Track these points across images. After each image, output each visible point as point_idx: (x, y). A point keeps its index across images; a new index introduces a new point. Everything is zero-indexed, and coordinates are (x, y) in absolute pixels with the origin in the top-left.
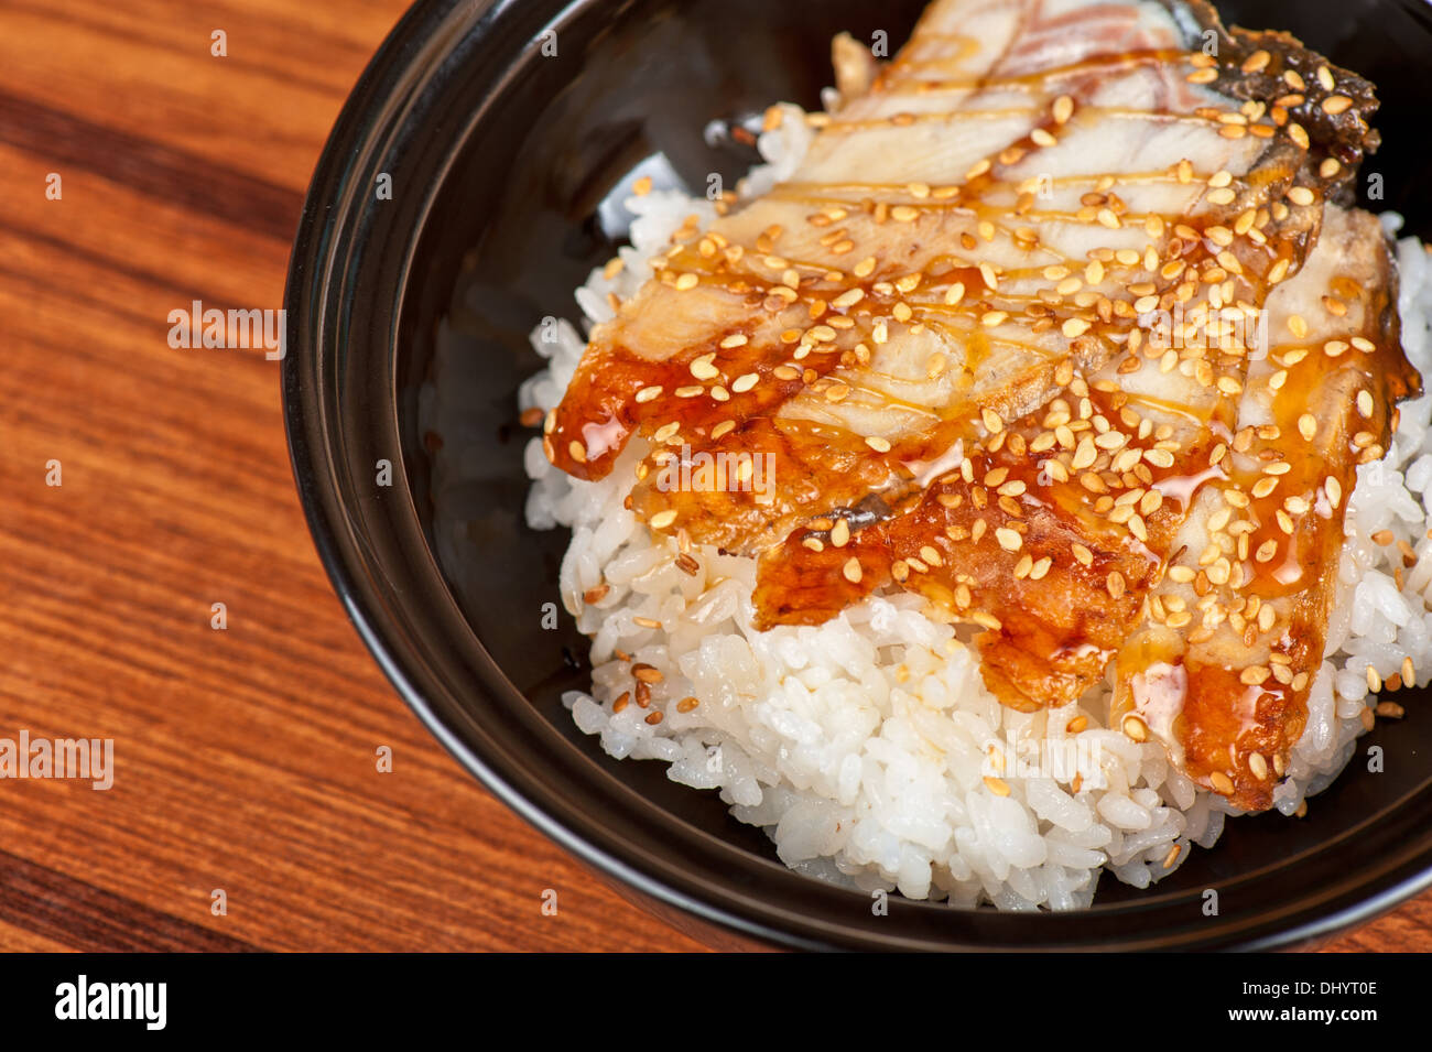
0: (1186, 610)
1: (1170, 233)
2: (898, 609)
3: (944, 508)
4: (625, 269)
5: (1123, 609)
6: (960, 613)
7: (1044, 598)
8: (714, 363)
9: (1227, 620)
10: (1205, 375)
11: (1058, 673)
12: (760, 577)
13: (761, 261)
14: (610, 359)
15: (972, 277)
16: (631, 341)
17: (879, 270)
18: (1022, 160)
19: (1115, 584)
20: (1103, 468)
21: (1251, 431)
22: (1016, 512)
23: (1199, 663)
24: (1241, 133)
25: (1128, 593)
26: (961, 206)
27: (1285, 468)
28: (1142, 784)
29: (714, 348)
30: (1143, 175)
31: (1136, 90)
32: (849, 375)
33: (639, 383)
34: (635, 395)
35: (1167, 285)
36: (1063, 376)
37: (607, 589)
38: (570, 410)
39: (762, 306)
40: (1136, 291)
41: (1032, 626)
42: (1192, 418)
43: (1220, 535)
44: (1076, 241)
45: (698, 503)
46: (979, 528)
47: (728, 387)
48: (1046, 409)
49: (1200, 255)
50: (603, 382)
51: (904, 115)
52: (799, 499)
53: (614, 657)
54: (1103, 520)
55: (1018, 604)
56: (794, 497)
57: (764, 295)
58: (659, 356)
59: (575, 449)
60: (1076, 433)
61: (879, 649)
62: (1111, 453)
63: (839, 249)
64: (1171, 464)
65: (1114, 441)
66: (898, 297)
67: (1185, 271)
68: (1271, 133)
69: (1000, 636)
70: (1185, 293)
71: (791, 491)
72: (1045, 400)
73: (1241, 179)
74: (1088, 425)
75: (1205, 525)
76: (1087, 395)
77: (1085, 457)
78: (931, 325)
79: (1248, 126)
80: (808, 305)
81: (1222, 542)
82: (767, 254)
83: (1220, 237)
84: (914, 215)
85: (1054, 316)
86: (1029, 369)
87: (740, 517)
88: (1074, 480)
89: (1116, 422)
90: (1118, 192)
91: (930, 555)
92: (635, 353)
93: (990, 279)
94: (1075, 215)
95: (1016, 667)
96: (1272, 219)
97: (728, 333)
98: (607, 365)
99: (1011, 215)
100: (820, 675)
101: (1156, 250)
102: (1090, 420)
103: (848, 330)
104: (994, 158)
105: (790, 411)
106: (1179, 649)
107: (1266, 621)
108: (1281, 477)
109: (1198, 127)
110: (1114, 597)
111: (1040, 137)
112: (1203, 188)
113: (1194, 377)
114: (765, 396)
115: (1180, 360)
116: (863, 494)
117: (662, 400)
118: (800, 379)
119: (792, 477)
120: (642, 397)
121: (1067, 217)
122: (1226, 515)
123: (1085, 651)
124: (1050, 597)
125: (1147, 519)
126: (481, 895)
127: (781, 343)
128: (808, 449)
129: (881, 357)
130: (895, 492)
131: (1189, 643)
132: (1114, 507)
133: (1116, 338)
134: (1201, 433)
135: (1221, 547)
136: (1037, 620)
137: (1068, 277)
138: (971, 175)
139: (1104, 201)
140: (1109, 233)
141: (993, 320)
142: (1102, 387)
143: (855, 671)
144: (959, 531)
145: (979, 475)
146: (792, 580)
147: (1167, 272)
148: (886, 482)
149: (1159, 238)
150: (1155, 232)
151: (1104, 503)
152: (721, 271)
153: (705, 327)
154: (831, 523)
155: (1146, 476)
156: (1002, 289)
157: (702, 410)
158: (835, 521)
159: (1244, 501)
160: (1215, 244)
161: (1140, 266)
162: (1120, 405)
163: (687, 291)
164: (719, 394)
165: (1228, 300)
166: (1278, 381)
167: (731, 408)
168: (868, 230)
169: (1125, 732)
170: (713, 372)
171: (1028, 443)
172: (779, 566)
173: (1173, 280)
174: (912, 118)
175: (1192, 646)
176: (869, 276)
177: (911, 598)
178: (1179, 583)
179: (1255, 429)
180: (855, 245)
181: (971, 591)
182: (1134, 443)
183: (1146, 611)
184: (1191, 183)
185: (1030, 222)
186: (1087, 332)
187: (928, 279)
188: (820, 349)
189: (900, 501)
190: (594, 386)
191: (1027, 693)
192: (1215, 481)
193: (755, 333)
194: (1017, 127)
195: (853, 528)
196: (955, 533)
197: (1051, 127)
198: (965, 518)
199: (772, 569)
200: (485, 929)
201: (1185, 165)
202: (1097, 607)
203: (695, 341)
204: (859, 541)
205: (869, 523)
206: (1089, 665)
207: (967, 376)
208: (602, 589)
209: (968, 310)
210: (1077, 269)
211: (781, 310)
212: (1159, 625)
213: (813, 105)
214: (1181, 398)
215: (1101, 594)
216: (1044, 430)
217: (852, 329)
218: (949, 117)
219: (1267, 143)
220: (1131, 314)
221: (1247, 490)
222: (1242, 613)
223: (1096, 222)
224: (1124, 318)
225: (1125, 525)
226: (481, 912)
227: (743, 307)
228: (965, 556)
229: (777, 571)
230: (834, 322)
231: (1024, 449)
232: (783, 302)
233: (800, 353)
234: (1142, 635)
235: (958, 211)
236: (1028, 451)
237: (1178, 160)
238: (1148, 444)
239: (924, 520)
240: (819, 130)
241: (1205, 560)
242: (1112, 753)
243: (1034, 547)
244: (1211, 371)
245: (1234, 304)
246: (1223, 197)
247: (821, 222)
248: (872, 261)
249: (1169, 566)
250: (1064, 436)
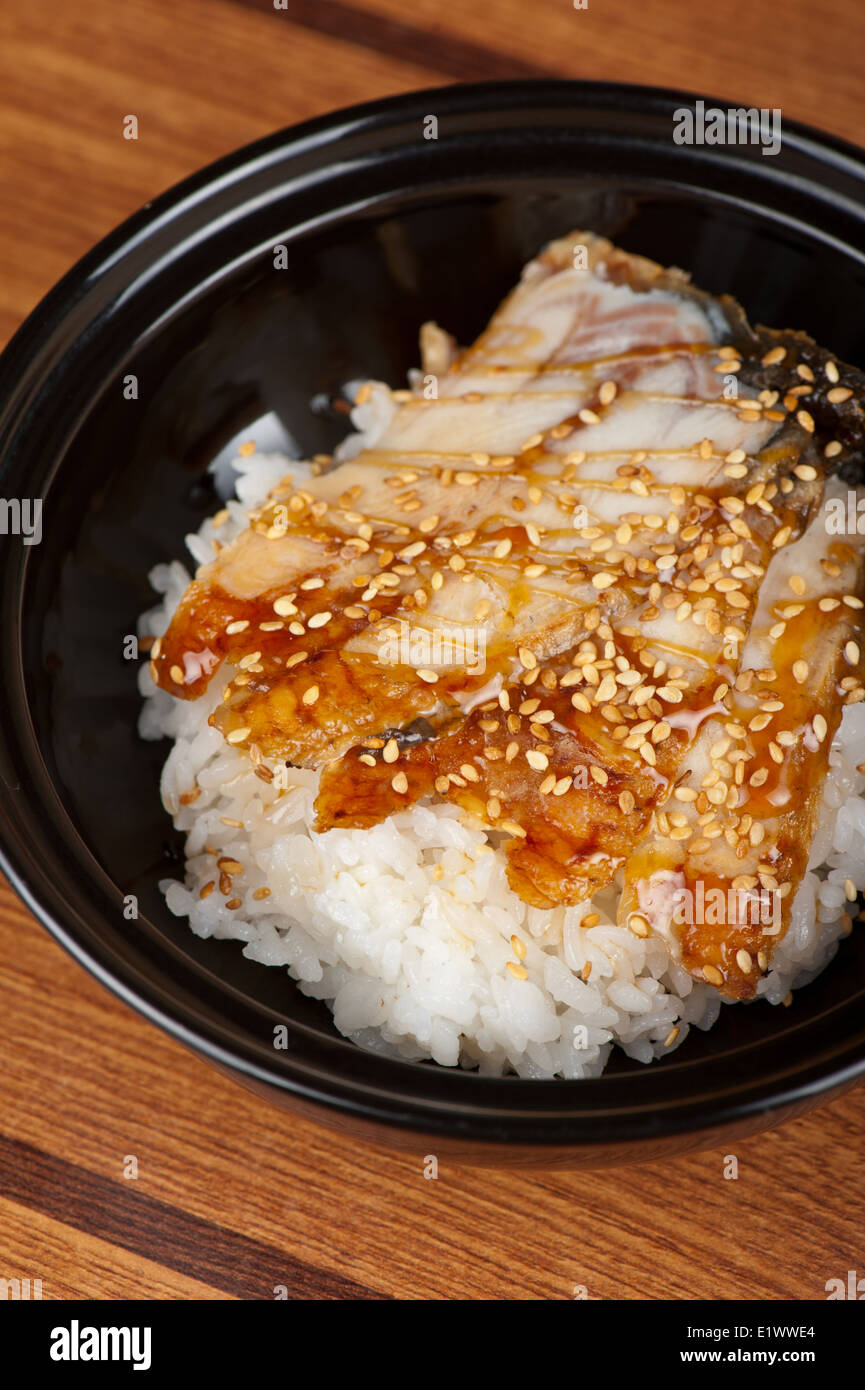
0: (688, 825)
1: (690, 502)
2: (438, 817)
3: (483, 732)
5: (632, 823)
6: (491, 823)
7: (565, 812)
8: (294, 603)
9: (723, 835)
10: (713, 624)
11: (572, 876)
12: (322, 787)
13: (342, 516)
14: (208, 596)
15: (518, 535)
17: (441, 527)
18: (570, 435)
19: (626, 801)
20: (621, 701)
21: (752, 673)
22: (545, 737)
23: (696, 871)
24: (756, 417)
25: (637, 809)
26: (515, 473)
27: (778, 706)
28: (646, 973)
29: (295, 589)
30: (670, 451)
32: (408, 615)
33: (229, 618)
34: (226, 627)
35: (685, 546)
36: (591, 622)
37: (199, 792)
38: (172, 639)
39: (339, 555)
40: (658, 551)
41: (553, 835)
42: (701, 661)
43: (720, 762)
44: (611, 506)
45: (271, 722)
46: (512, 750)
47: (305, 624)
48: (576, 650)
49: (716, 521)
50: (200, 616)
51: (473, 394)
52: (357, 721)
53: (205, 851)
54: (619, 746)
55: (542, 816)
56: (352, 719)
57: (341, 545)
58: (248, 594)
59: (175, 672)
60: (600, 671)
61: (423, 851)
62: (630, 689)
63: (409, 507)
64: (680, 700)
65: (631, 678)
66: (455, 550)
67: (701, 535)
68: (781, 418)
69: (525, 843)
70: (700, 554)
71: (351, 714)
72: (575, 642)
73: (754, 457)
74: (611, 664)
75: (708, 753)
76: (611, 638)
77: (607, 691)
78: (481, 576)
79: (763, 411)
80: (378, 555)
81: (722, 768)
82: (347, 510)
83: (733, 506)
84: (474, 480)
85: (587, 571)
86: (563, 615)
87: (305, 735)
88: (596, 711)
89: (636, 663)
90: (649, 465)
91: (468, 771)
92: (228, 591)
93: (533, 536)
94: (611, 484)
95: (536, 869)
96: (780, 491)
97: (308, 576)
98: (204, 601)
99: (556, 483)
100: (370, 872)
101: (678, 516)
102: (613, 660)
103: (411, 577)
104: (546, 433)
105: (355, 645)
106: (681, 859)
107: (756, 837)
108: (775, 714)
109: (719, 410)
110: (625, 812)
111: (587, 416)
112: (721, 463)
113: (704, 626)
114: (335, 632)
115: (693, 611)
116: (413, 718)
117: (249, 632)
118: (366, 619)
119: (352, 702)
120: (232, 629)
121: (607, 486)
122: (725, 745)
123: (596, 859)
124: (570, 811)
125: (657, 747)
126: (91, 1051)
127: (352, 587)
128: (367, 678)
129: (436, 601)
130: (441, 718)
131: (689, 854)
132: (628, 735)
133: (639, 590)
134: (708, 674)
135: (720, 772)
136: (558, 831)
137: (601, 537)
138: (526, 447)
139: (636, 473)
140: (638, 500)
141: (534, 572)
142: (626, 632)
143: (400, 869)
144: (495, 752)
145: (515, 703)
146: (349, 790)
147: (686, 535)
148: (432, 709)
149: (681, 506)
150: (678, 500)
151: (621, 731)
152: (306, 524)
153: (289, 571)
154: (383, 743)
155: (657, 709)
156: (545, 545)
157: (283, 641)
158: (387, 741)
159: (741, 733)
160: (729, 513)
161: (663, 529)
162: (640, 648)
163: (275, 540)
164: (296, 629)
165: (738, 560)
166: (778, 631)
167: (306, 641)
168: (434, 491)
169: (630, 929)
170: (293, 610)
171: (559, 678)
172: (338, 777)
173: (690, 542)
174: (481, 397)
175: (692, 857)
176: (433, 531)
177: (450, 809)
178: (684, 802)
179: (755, 672)
180: (422, 505)
181: (502, 803)
182: (647, 683)
183: (653, 825)
184: (711, 459)
185: (573, 488)
186: (614, 585)
187: (482, 535)
188: (384, 593)
189: (445, 725)
190: (193, 619)
191: (545, 893)
192: (718, 716)
193: (331, 578)
194: (567, 406)
195: (402, 747)
196: (492, 754)
197: (596, 407)
198: (501, 740)
199: (334, 779)
200: (92, 1080)
201: (706, 443)
202: (609, 821)
203: (280, 583)
204: (408, 758)
205: (416, 743)
206: (600, 870)
207: (508, 620)
208: (195, 793)
209: (514, 562)
210: (609, 530)
211: (355, 558)
212: (665, 836)
213: (399, 382)
214: (692, 643)
215: (613, 810)
216: (574, 667)
217: (414, 576)
218: (512, 397)
219: (778, 427)
220: (652, 570)
221: (745, 724)
222: (736, 829)
223: (629, 491)
224: (647, 574)
225: (637, 751)
226: (90, 1066)
227: (322, 555)
228: (499, 773)
229: (337, 781)
230: (399, 570)
231: (555, 683)
232: (356, 552)
233: (368, 596)
234: (648, 846)
235: (512, 477)
236: (558, 685)
237: (701, 439)
238: (661, 682)
239: (466, 742)
240: (402, 405)
241: (706, 783)
242: (619, 947)
243: (559, 768)
244: (718, 621)
245: (742, 564)
246: (739, 472)
247: (396, 483)
248: (435, 519)
249: (676, 787)
250: (590, 673)
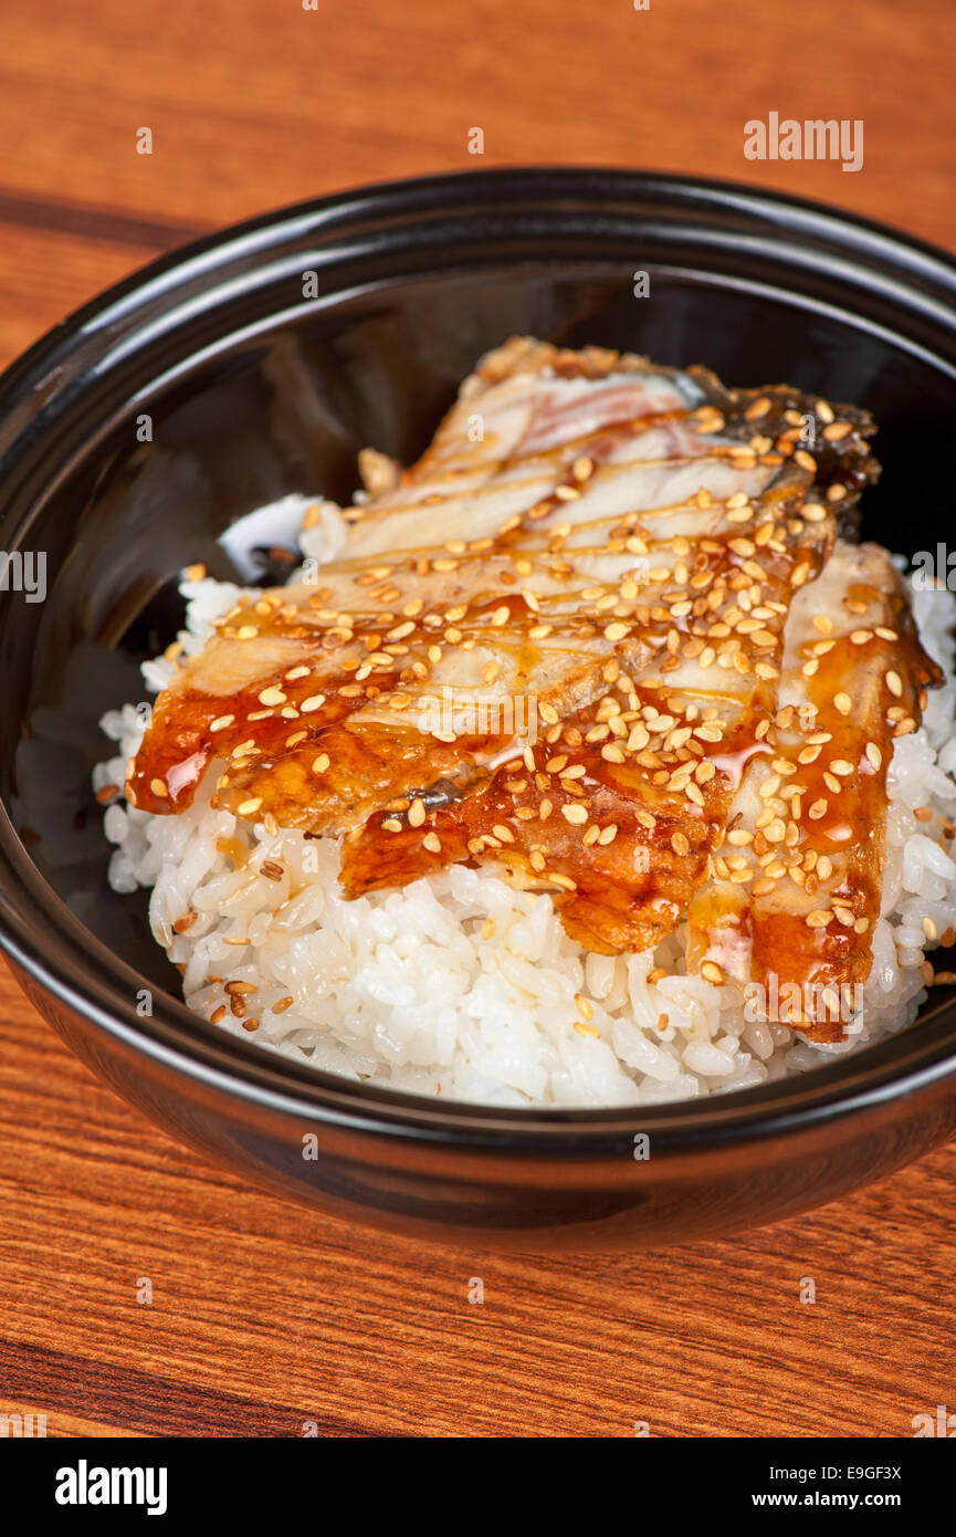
0: (748, 867)
1: (696, 551)
2: (480, 878)
3: (510, 794)
4: (183, 654)
5: (689, 867)
6: (537, 874)
7: (614, 860)
8: (282, 691)
9: (787, 875)
10: (742, 663)
11: (634, 922)
12: (344, 862)
13: (315, 616)
14: (182, 702)
15: (516, 603)
16: (200, 684)
17: (426, 610)
18: (549, 514)
19: (679, 843)
20: (656, 748)
21: (791, 710)
22: (579, 791)
23: (764, 913)
24: (751, 464)
25: (692, 853)
26: (498, 553)
27: (827, 737)
28: (722, 1034)
29: (279, 680)
30: (663, 509)
31: (651, 444)
32: (410, 689)
33: (213, 716)
34: (209, 726)
35: (698, 593)
36: (611, 673)
37: (196, 916)
38: (147, 754)
39: (320, 646)
40: (670, 599)
41: (605, 884)
42: (734, 702)
43: (772, 800)
44: (609, 569)
45: (281, 795)
46: (546, 808)
47: (298, 708)
48: (596, 706)
49: (723, 562)
50: (177, 722)
51: (435, 496)
52: (375, 786)
53: (209, 982)
54: (662, 791)
55: (590, 868)
56: (370, 784)
57: (322, 636)
58: (230, 691)
59: (157, 786)
60: (627, 723)
61: (462, 922)
62: (663, 736)
63: (387, 598)
64: (720, 739)
65: (664, 723)
66: (446, 625)
67: (713, 581)
68: (778, 461)
69: (576, 895)
70: (715, 600)
71: (367, 780)
72: (595, 698)
73: (757, 499)
74: (637, 715)
75: (757, 793)
76: (633, 690)
77: (639, 739)
78: (481, 643)
79: (758, 458)
80: (362, 642)
81: (775, 806)
82: (318, 609)
83: (744, 548)
84: (454, 565)
85: (598, 626)
86: (578, 669)
87: (322, 802)
88: (630, 762)
89: (663, 709)
90: (644, 525)
91: (502, 832)
92: (206, 692)
93: (532, 603)
94: (605, 547)
96: (789, 534)
97: (290, 668)
98: (180, 706)
99: (545, 556)
100: (411, 942)
101: (685, 565)
102: (639, 711)
103: (404, 655)
104: (525, 516)
105: (355, 719)
106: (746, 901)
107: (824, 869)
108: (823, 745)
109: (710, 465)
110: (680, 854)
111: (565, 493)
112: (722, 510)
113: (733, 668)
114: (332, 712)
115: (717, 656)
116: (434, 779)
117: (235, 726)
118: (364, 696)
119: (367, 768)
120: (215, 726)
121: (598, 551)
122: (776, 782)
123: (657, 905)
124: (620, 859)
125: (703, 788)
126: (92, 1245)
127: (343, 671)
128: (380, 742)
129: (438, 672)
130: (464, 778)
131: (754, 895)
132: (670, 779)
133: (658, 641)
134: (745, 713)
135: (775, 810)
136: (608, 878)
137: (604, 595)
138: (504, 530)
139: (631, 532)
140: (638, 557)
141: (539, 633)
142: (647, 684)
143: (441, 937)
144: (528, 812)
146: (376, 859)
147: (698, 581)
148: (450, 769)
149: (685, 556)
150: (682, 550)
151: (661, 777)
152: (278, 623)
153: (270, 666)
154: (408, 803)
155: (699, 749)
156: (544, 611)
157: (275, 727)
158: (411, 802)
159: (791, 768)
160: (739, 556)
161: (671, 579)
162: (666, 695)
163: (248, 640)
164: (289, 713)
165: (757, 601)
166: (811, 668)
167: (302, 723)
168: (413, 582)
169: (704, 977)
170: (282, 698)
171: (584, 735)
172: (361, 851)
173: (703, 589)
174: (443, 499)
175: (757, 900)
176: (418, 614)
178: (739, 847)
179: (794, 708)
180: (401, 594)
181: (547, 858)
182: (681, 726)
183: (711, 869)
184: (709, 509)
185: (562, 558)
186: (628, 636)
187: (473, 610)
188: (378, 670)
189: (471, 785)
190: (169, 726)
191: (608, 941)
192: (761, 755)
193: (316, 666)
194: (542, 490)
195: (428, 808)
196: (524, 814)
197: (574, 483)
198: (531, 799)
199: (357, 852)
200: (98, 1274)
201: (703, 493)
202: (664, 865)
203: (261, 677)
204: (434, 824)
205: (443, 804)
206: (663, 916)
207: (521, 678)
208: (190, 916)
209: (516, 628)
210: (613, 589)
211: (338, 647)
214: (723, 687)
215: (668, 855)
216: (597, 724)
217: (407, 654)
218: (477, 493)
219: (777, 470)
220: (667, 617)
221: (793, 759)
222: (801, 866)
223: (626, 551)
224: (662, 622)
225: (683, 793)
226: (93, 1260)
227: (302, 648)
228: (535, 832)
229: (359, 854)
230: (391, 649)
231: (580, 739)
232: (340, 640)
233: (361, 675)
234: (709, 891)
235: (494, 558)
236: (584, 742)
237: (695, 491)
238: (696, 723)
240: (352, 522)
241: (760, 823)
242: (692, 998)
243: (598, 818)
244: (747, 660)
245: (762, 605)
246: (740, 513)
247: (366, 581)
248: (419, 602)
249: (728, 831)
250: (617, 725)
